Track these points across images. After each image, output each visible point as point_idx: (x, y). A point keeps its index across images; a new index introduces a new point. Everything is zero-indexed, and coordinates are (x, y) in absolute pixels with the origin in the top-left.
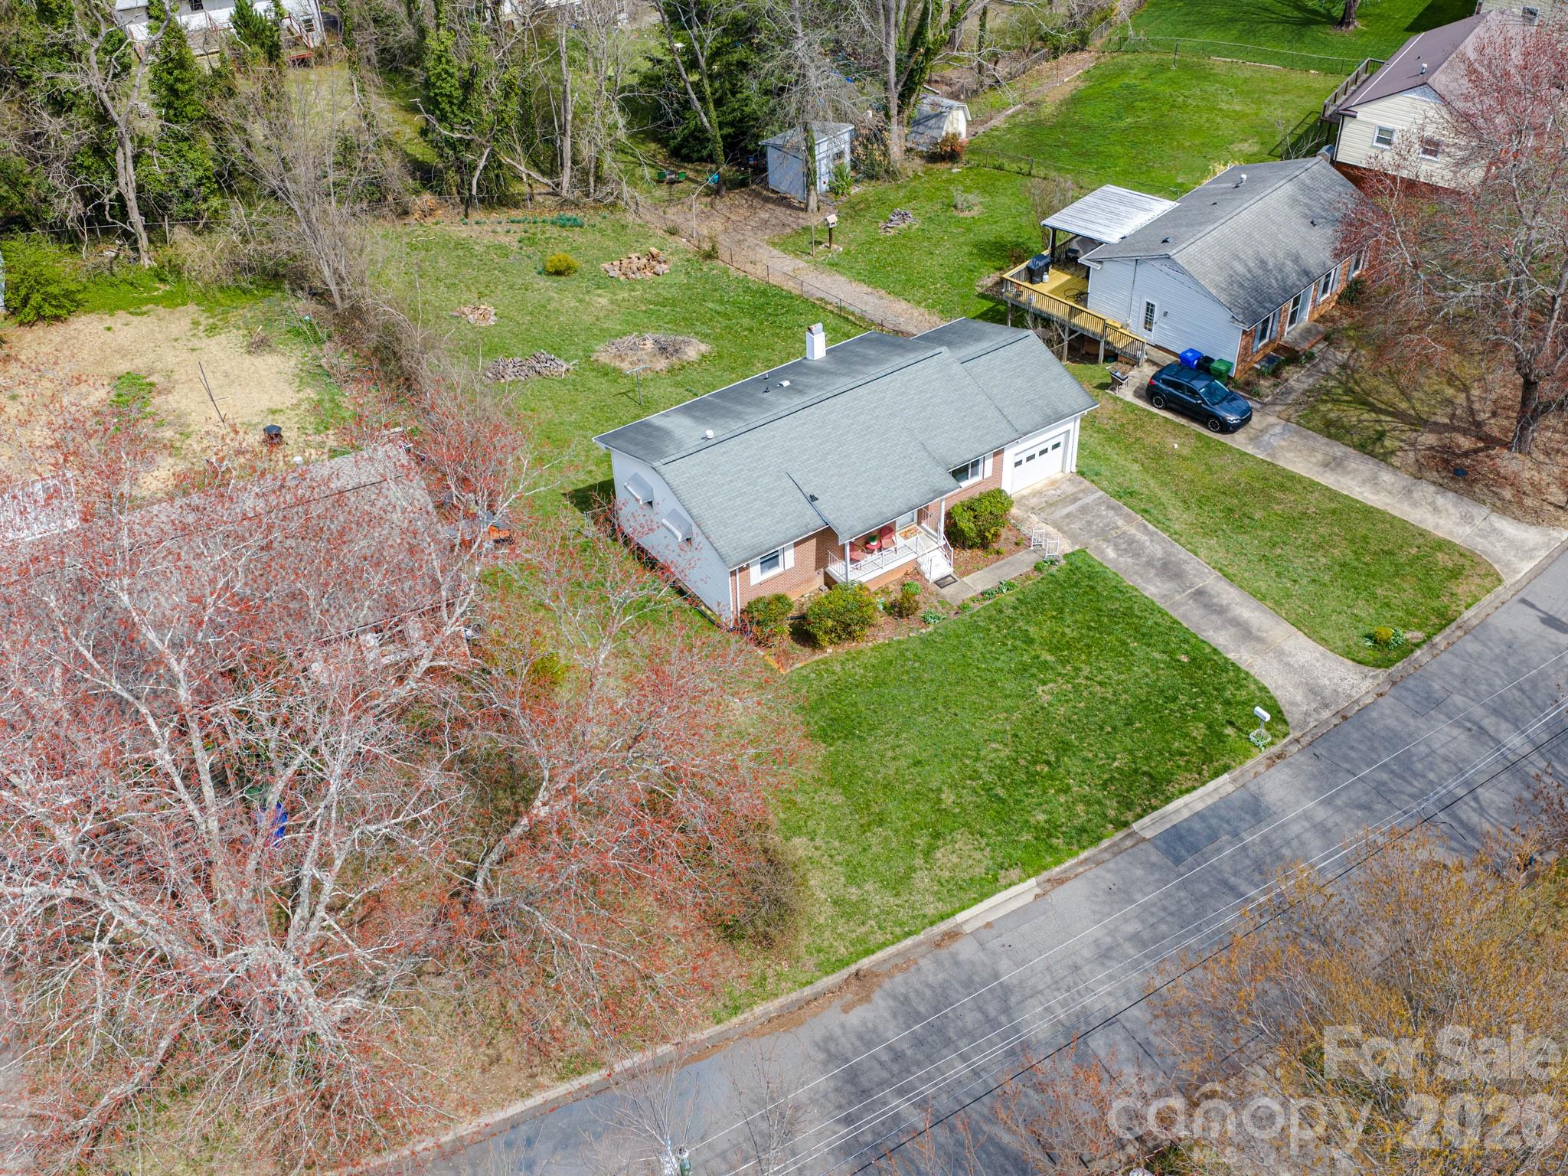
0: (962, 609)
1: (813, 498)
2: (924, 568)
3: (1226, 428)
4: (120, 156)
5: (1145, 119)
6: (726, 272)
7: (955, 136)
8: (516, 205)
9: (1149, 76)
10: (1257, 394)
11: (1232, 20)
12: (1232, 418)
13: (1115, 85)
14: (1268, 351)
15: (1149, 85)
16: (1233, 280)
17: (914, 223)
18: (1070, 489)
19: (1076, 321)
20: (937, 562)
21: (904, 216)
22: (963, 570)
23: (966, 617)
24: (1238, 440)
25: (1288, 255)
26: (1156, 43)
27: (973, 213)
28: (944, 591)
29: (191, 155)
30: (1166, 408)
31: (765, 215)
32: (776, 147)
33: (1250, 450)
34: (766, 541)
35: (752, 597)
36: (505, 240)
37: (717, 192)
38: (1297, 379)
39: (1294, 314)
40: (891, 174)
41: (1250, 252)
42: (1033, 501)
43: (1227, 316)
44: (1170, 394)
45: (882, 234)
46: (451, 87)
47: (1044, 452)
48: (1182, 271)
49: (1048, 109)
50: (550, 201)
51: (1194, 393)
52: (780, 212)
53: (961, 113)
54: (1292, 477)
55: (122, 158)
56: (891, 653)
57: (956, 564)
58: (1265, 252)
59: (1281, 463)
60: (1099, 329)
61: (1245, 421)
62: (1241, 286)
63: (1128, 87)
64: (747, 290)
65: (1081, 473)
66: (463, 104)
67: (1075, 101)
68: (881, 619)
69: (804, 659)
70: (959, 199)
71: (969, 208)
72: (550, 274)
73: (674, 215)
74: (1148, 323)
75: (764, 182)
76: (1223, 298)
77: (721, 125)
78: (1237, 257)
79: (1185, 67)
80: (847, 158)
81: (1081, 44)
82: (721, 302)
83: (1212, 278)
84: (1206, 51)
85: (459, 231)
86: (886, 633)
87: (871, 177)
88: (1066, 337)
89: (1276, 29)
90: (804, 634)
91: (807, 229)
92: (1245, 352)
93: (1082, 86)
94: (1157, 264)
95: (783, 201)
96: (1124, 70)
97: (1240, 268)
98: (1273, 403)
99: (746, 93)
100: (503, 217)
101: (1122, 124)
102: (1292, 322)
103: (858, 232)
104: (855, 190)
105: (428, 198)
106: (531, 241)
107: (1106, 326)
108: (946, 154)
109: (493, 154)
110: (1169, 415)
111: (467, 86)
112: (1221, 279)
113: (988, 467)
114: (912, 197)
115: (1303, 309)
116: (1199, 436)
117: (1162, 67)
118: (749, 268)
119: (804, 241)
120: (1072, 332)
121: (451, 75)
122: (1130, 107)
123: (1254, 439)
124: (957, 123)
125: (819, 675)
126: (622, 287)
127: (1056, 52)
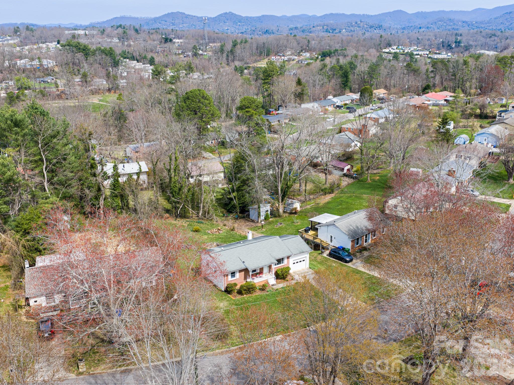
0: (277, 290)
1: (244, 262)
2: (269, 282)
3: (346, 262)
4: (101, 198)
5: (344, 207)
6: (236, 233)
7: (296, 208)
8: (188, 218)
9: (347, 198)
10: (355, 256)
11: (370, 188)
12: (348, 259)
13: (338, 200)
14: (360, 248)
15: (347, 200)
16: (349, 230)
17: (283, 225)
18: (307, 271)
19: (315, 240)
20: (272, 280)
21: (281, 224)
22: (278, 283)
23: (277, 291)
24: (350, 264)
25: (364, 226)
26: (350, 192)
27: (299, 224)
28: (274, 287)
29: (116, 200)
30: (333, 258)
31: (248, 224)
32: (252, 209)
33: (352, 266)
34: (233, 270)
35: (228, 283)
36: (184, 224)
37: (237, 219)
38: (366, 253)
39: (366, 240)
40: (279, 216)
41: (354, 225)
42: (298, 273)
43: (347, 237)
44: (334, 254)
45: (275, 227)
46: (176, 189)
47: (301, 261)
48: (337, 227)
49: (321, 205)
50: (196, 218)
51: (339, 254)
52: (252, 223)
53: (298, 204)
54: (360, 271)
55: (102, 199)
56: (258, 297)
57: (276, 282)
58: (358, 225)
59: (359, 269)
60: (320, 242)
61: (351, 260)
62: (351, 231)
63: (341, 200)
64: (241, 237)
65: (310, 268)
66: (178, 194)
67: (328, 203)
68: (257, 290)
69: (239, 297)
70: (295, 221)
71: (297, 223)
72: (194, 231)
73: (225, 222)
74: (331, 241)
75: (249, 218)
76: (347, 233)
77: (239, 204)
78: (351, 225)
79: (356, 197)
80: (269, 212)
81: (332, 192)
82: (234, 239)
83: (344, 229)
84: (362, 194)
85: (174, 222)
86: (258, 293)
87: (275, 217)
88: (313, 245)
89: (380, 189)
90: (240, 292)
91: (257, 226)
92: (353, 247)
93: (330, 200)
94: (332, 226)
95: (253, 221)
96: (341, 197)
97: (352, 228)
98: (359, 258)
99: (246, 197)
100: (185, 220)
101: (338, 208)
102: (366, 242)
103: (270, 227)
104: (271, 219)
105: (168, 215)
106: (191, 225)
107: (321, 241)
108: (294, 212)
109: (184, 205)
110: (334, 259)
111: (180, 189)
112: (347, 230)
113: (286, 261)
114: (284, 221)
115: (369, 239)
116: (340, 263)
117: (351, 197)
118: (242, 233)
119: (256, 229)
120: (314, 243)
121: (176, 187)
122: (341, 204)
123: (353, 264)
124: (297, 205)
125: (242, 300)
126: (211, 235)
127: (325, 194)
